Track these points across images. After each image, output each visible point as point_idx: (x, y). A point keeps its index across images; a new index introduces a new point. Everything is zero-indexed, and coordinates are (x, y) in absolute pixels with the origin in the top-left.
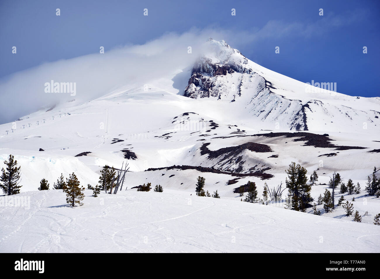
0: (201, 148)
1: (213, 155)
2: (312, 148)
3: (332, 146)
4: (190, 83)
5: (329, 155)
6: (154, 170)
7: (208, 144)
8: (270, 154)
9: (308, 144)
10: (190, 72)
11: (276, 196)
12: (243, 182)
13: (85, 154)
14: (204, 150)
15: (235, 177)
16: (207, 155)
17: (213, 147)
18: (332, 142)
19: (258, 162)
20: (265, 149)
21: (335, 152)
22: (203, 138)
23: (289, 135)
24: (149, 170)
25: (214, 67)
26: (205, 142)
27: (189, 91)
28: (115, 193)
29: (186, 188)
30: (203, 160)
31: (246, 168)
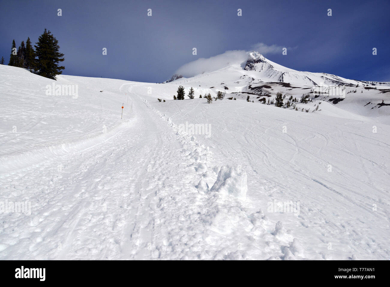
1: (253, 89)
2: (284, 87)
3: (291, 87)
4: (246, 65)
5: (289, 90)
6: (234, 93)
7: (251, 85)
8: (271, 89)
9: (283, 86)
10: (246, 62)
11: (272, 103)
12: (262, 98)
13: (213, 87)
14: (250, 87)
15: (259, 96)
16: (251, 89)
17: (252, 87)
18: (291, 86)
19: (267, 91)
20: (270, 87)
21: (292, 89)
22: (249, 83)
23: (277, 83)
24: (232, 93)
26: (250, 85)
27: (246, 68)
28: (222, 100)
29: (244, 99)
30: (249, 90)
31: (263, 93)
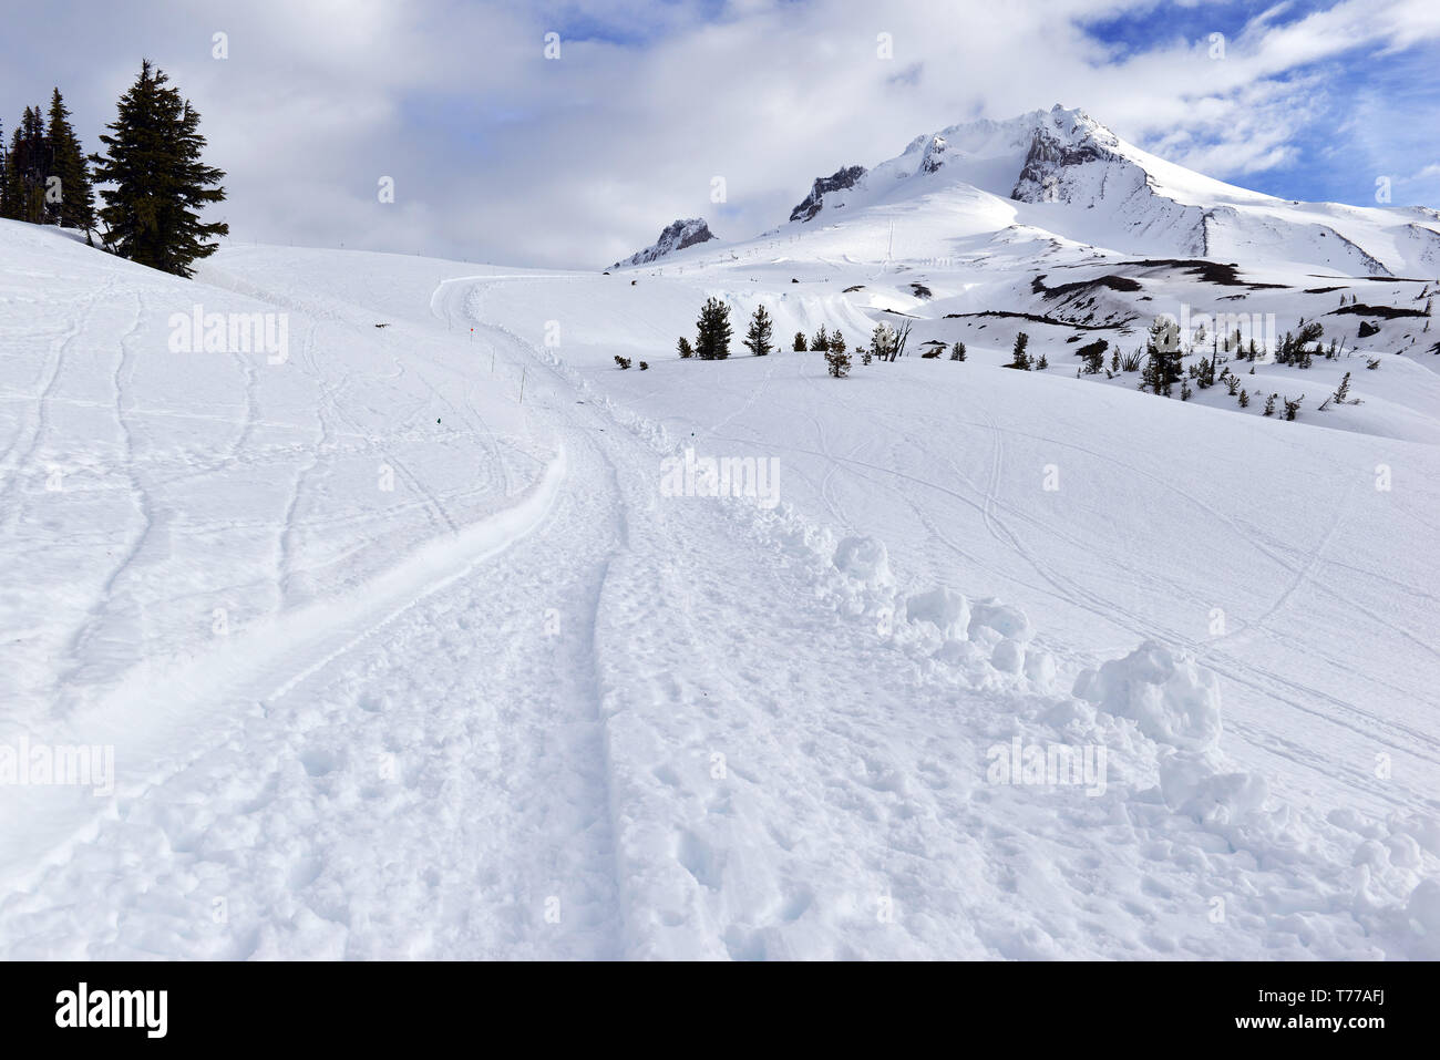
0: (1033, 283)
1: (1052, 293)
2: (1209, 284)
3: (1240, 283)
4: (1022, 178)
5: (1232, 298)
6: (957, 316)
7: (1044, 277)
8: (1139, 294)
9: (1204, 279)
10: (1024, 161)
11: (1131, 367)
12: (1090, 338)
13: (856, 289)
14: (1038, 286)
15: (1080, 331)
16: (1042, 294)
17: (1049, 283)
18: (1239, 277)
19: (1118, 305)
20: (1131, 286)
21: (1243, 293)
22: (1036, 266)
23: (1176, 264)
24: (950, 316)
25: (1063, 151)
26: (1041, 274)
27: (1020, 190)
28: (892, 360)
29: (1003, 346)
30: (1036, 304)
31: (1099, 319)
